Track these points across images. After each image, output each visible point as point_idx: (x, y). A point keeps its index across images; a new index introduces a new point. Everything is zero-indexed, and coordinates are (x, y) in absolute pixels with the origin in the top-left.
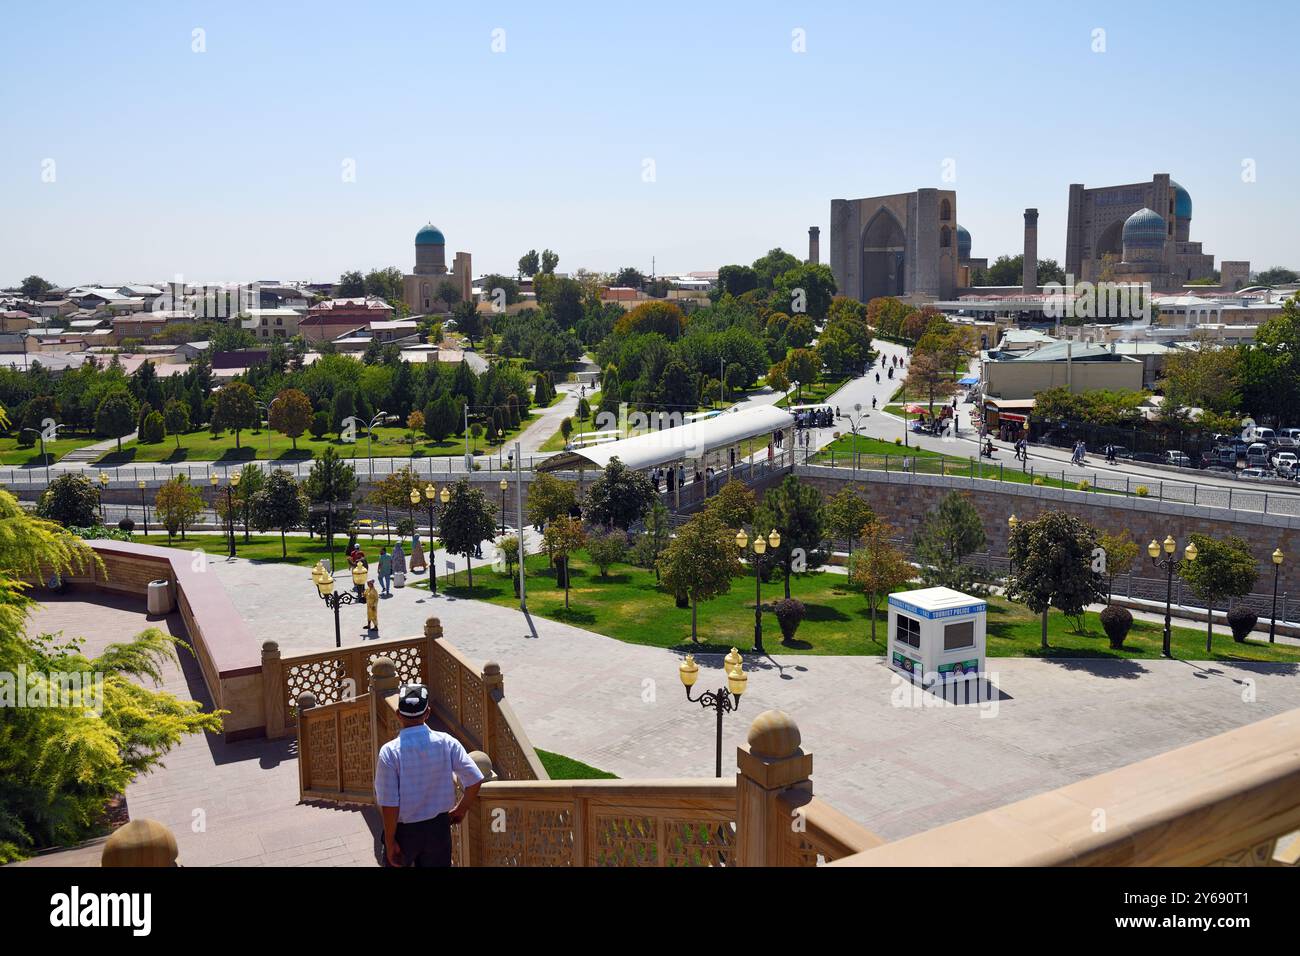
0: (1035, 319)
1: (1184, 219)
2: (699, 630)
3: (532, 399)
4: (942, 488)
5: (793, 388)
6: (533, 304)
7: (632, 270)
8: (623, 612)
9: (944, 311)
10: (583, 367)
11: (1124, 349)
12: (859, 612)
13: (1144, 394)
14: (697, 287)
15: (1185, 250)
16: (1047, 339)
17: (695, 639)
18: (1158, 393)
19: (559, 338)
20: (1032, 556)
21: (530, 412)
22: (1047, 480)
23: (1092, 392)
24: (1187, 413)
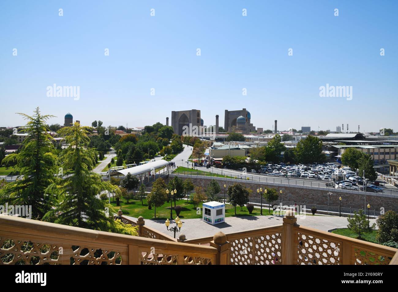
0: (219, 140)
1: (249, 118)
2: (156, 214)
3: (98, 158)
4: (204, 179)
5: (166, 155)
6: (97, 134)
7: (122, 126)
8: (135, 211)
9: (199, 138)
10: (111, 150)
11: (240, 147)
12: (192, 209)
13: (246, 157)
14: (138, 131)
15: (249, 125)
16: (223, 144)
17: (155, 217)
18: (249, 157)
19: (105, 143)
20: (233, 193)
21: (98, 162)
22: (227, 177)
23: (235, 157)
24: (255, 161)
